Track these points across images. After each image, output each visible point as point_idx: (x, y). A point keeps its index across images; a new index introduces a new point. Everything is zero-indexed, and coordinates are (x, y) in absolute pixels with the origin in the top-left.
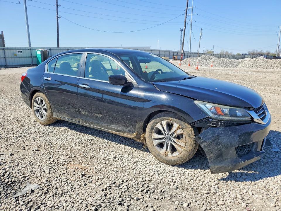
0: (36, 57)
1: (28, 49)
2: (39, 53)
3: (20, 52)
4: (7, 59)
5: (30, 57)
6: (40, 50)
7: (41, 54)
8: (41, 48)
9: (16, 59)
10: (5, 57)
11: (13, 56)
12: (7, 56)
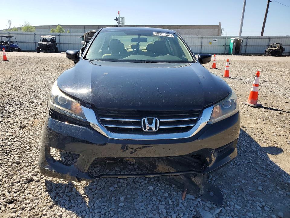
0: (229, 46)
1: (224, 38)
2: (232, 41)
3: (216, 40)
4: (203, 47)
5: (224, 46)
6: (234, 38)
7: (234, 43)
8: (235, 37)
9: (210, 47)
10: (201, 46)
11: (208, 44)
12: (203, 44)
